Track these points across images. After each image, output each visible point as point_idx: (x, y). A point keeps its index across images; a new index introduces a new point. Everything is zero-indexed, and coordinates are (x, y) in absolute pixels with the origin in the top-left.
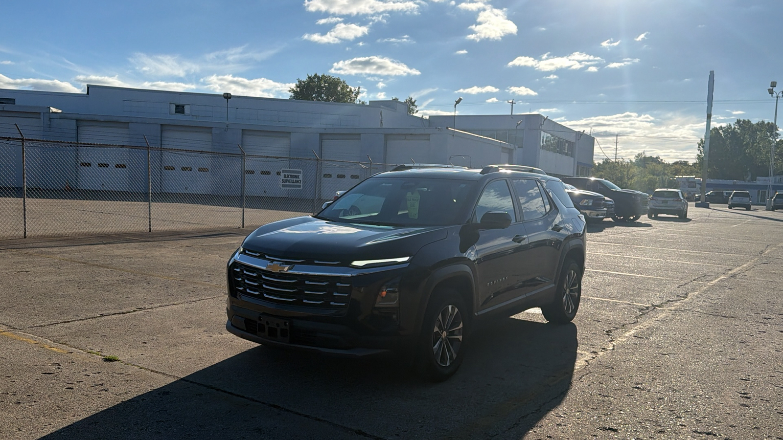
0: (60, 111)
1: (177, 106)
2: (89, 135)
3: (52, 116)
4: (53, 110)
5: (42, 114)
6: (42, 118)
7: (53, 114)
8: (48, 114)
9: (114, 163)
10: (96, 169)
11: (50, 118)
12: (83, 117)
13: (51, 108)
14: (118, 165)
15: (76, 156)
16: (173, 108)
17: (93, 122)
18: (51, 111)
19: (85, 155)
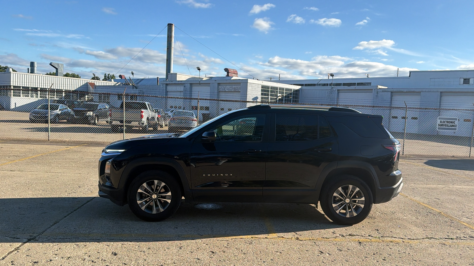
0: (387, 88)
1: (465, 79)
2: (399, 101)
3: (379, 90)
4: (380, 87)
5: (373, 90)
6: (373, 92)
7: (379, 89)
8: (377, 90)
9: (411, 117)
10: (401, 120)
11: (377, 92)
12: (395, 90)
13: (379, 86)
14: (413, 117)
15: (389, 113)
16: (462, 80)
17: (400, 92)
18: (378, 88)
19: (394, 113)
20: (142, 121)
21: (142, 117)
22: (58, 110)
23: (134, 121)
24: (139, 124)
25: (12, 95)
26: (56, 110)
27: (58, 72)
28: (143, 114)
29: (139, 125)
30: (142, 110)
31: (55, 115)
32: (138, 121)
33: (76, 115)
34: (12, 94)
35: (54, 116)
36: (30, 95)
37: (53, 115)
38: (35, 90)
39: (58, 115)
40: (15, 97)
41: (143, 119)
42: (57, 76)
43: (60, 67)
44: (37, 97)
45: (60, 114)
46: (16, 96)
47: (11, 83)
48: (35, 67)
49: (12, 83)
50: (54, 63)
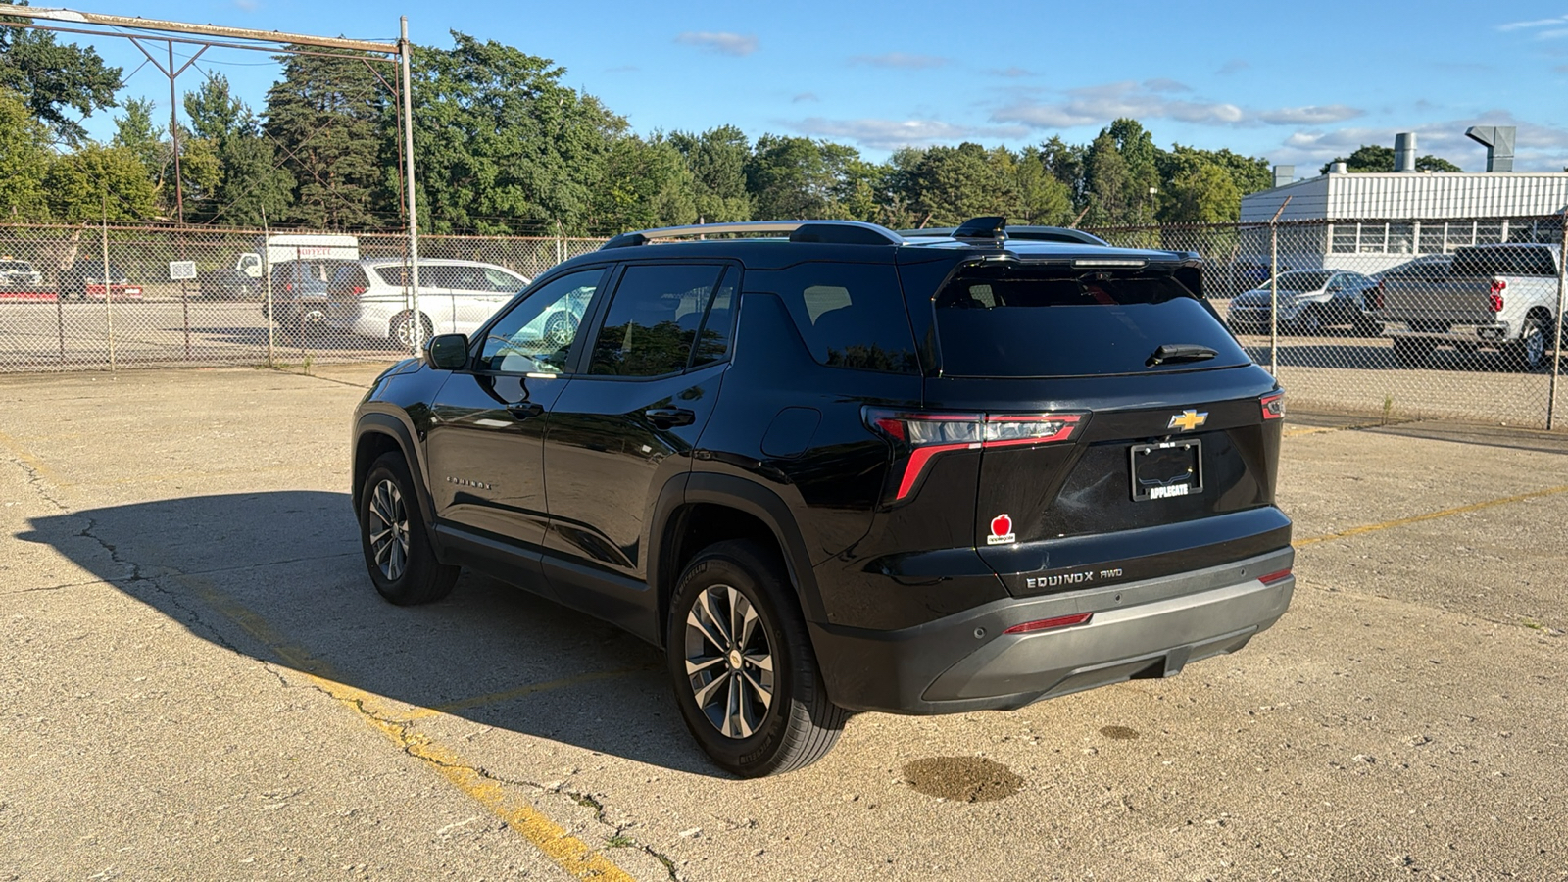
20: (1493, 322)
21: (1497, 304)
22: (1322, 292)
23: (1461, 322)
24: (1480, 334)
25: (1330, 249)
26: (1314, 289)
27: (1492, 157)
28: (1504, 293)
29: (1480, 339)
30: (1499, 279)
31: (1303, 307)
32: (1477, 322)
33: (1368, 305)
34: (1330, 243)
35: (1300, 311)
36: (1385, 245)
37: (1296, 307)
38: (1403, 226)
39: (1314, 306)
40: (1341, 254)
41: (1498, 313)
42: (1510, 171)
43: (1501, 137)
44: (1410, 251)
45: (1326, 304)
46: (1345, 251)
47: (1326, 208)
48: (1409, 150)
49: (1330, 207)
50: (1483, 127)
